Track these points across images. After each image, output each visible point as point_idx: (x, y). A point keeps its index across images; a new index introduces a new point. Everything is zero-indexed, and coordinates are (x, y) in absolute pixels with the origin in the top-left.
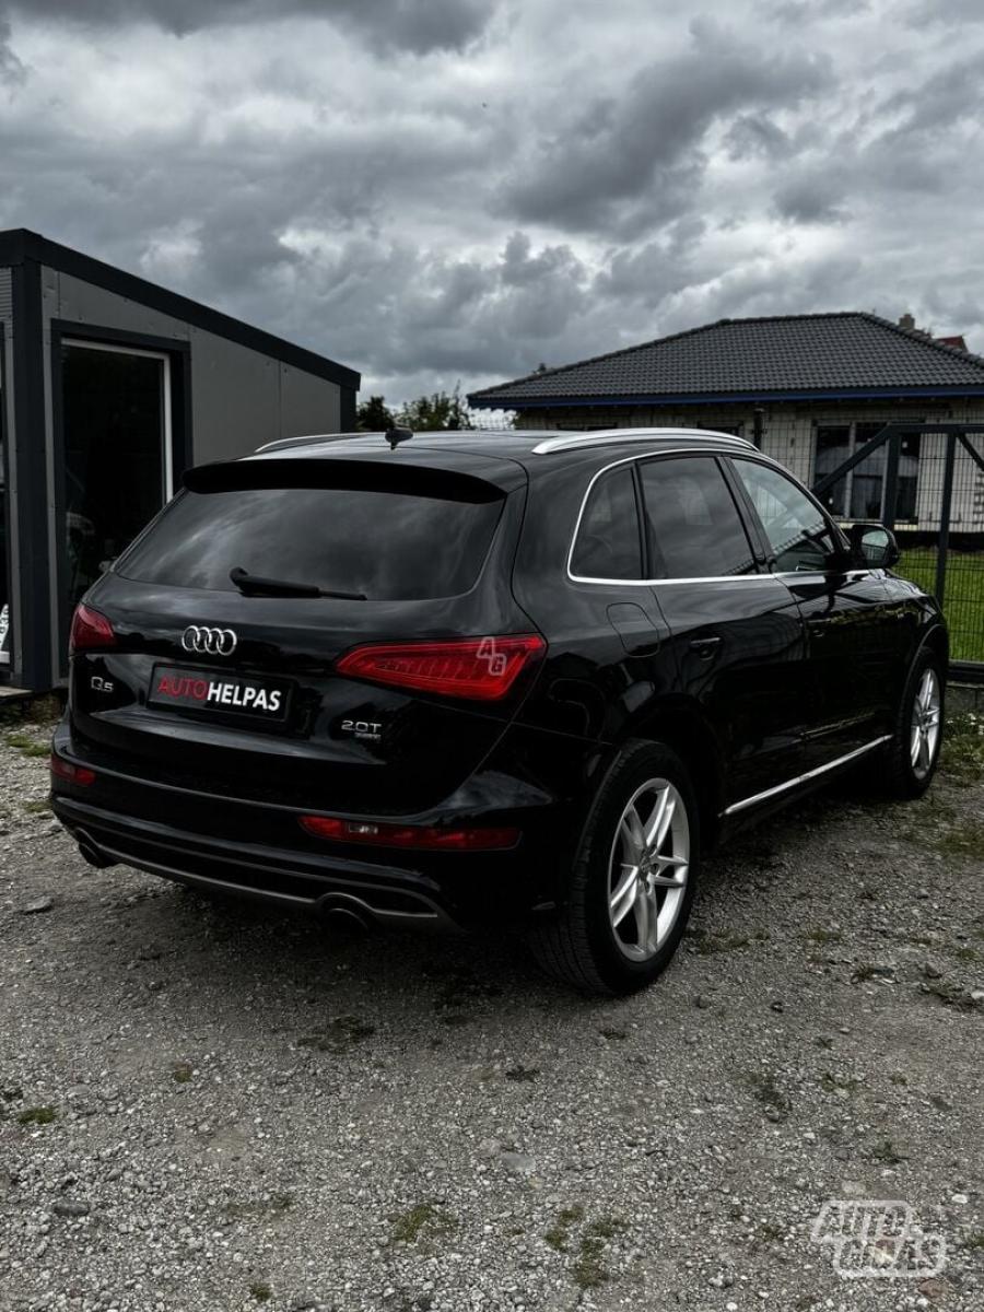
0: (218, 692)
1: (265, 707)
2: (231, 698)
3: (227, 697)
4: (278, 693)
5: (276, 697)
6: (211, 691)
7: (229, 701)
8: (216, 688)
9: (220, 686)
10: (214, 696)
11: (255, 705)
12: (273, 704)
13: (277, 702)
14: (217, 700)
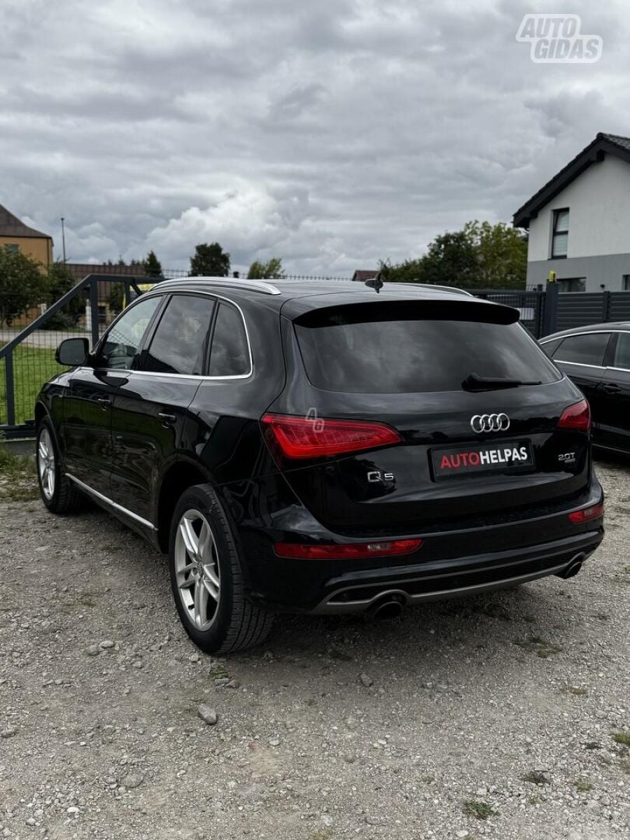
0: (487, 457)
1: (520, 459)
2: (497, 458)
3: (494, 459)
4: (525, 449)
5: (523, 451)
6: (482, 458)
7: (496, 461)
8: (484, 455)
9: (487, 453)
10: (485, 460)
11: (513, 459)
12: (524, 456)
13: (525, 454)
14: (488, 462)
